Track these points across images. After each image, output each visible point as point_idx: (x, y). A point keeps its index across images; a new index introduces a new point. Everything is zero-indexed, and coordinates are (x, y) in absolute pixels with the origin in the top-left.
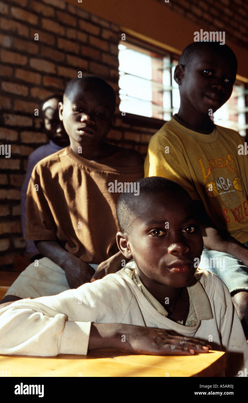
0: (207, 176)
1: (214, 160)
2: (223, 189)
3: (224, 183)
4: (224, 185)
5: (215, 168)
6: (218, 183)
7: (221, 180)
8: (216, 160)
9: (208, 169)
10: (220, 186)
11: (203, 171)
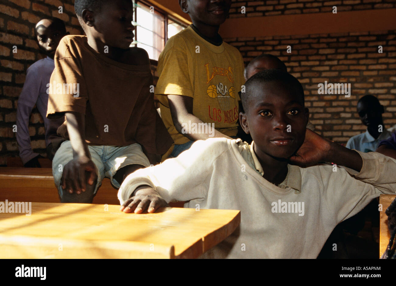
0: (211, 79)
1: (218, 68)
2: (221, 93)
3: (222, 89)
4: (222, 90)
5: (218, 74)
6: (219, 87)
7: (221, 85)
8: (219, 69)
9: (212, 74)
10: (219, 90)
11: (208, 75)
